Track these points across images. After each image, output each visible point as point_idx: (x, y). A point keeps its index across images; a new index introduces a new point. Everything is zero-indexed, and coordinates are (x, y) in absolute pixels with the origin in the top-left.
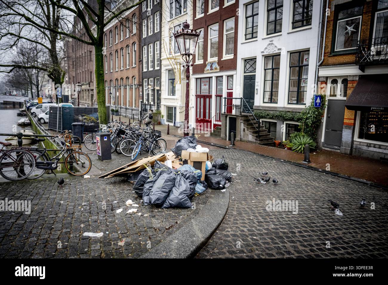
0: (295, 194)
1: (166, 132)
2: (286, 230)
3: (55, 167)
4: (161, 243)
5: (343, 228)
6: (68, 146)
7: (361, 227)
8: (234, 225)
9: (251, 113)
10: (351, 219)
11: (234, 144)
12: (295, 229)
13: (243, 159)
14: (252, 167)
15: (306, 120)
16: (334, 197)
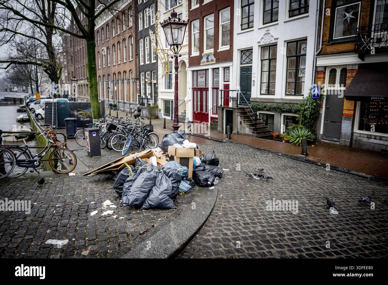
0: (288, 190)
1: (163, 126)
2: (274, 233)
3: (37, 164)
4: (129, 252)
5: (337, 229)
6: (52, 143)
7: (357, 227)
8: (218, 228)
9: (248, 105)
10: (347, 219)
11: (230, 138)
12: (285, 231)
13: (238, 153)
14: (247, 161)
15: (304, 112)
16: (330, 193)
